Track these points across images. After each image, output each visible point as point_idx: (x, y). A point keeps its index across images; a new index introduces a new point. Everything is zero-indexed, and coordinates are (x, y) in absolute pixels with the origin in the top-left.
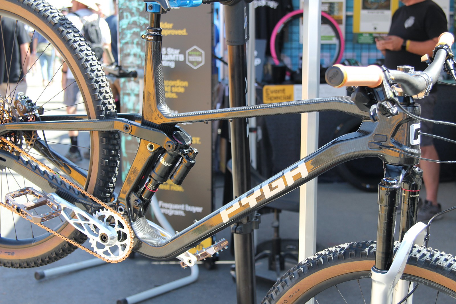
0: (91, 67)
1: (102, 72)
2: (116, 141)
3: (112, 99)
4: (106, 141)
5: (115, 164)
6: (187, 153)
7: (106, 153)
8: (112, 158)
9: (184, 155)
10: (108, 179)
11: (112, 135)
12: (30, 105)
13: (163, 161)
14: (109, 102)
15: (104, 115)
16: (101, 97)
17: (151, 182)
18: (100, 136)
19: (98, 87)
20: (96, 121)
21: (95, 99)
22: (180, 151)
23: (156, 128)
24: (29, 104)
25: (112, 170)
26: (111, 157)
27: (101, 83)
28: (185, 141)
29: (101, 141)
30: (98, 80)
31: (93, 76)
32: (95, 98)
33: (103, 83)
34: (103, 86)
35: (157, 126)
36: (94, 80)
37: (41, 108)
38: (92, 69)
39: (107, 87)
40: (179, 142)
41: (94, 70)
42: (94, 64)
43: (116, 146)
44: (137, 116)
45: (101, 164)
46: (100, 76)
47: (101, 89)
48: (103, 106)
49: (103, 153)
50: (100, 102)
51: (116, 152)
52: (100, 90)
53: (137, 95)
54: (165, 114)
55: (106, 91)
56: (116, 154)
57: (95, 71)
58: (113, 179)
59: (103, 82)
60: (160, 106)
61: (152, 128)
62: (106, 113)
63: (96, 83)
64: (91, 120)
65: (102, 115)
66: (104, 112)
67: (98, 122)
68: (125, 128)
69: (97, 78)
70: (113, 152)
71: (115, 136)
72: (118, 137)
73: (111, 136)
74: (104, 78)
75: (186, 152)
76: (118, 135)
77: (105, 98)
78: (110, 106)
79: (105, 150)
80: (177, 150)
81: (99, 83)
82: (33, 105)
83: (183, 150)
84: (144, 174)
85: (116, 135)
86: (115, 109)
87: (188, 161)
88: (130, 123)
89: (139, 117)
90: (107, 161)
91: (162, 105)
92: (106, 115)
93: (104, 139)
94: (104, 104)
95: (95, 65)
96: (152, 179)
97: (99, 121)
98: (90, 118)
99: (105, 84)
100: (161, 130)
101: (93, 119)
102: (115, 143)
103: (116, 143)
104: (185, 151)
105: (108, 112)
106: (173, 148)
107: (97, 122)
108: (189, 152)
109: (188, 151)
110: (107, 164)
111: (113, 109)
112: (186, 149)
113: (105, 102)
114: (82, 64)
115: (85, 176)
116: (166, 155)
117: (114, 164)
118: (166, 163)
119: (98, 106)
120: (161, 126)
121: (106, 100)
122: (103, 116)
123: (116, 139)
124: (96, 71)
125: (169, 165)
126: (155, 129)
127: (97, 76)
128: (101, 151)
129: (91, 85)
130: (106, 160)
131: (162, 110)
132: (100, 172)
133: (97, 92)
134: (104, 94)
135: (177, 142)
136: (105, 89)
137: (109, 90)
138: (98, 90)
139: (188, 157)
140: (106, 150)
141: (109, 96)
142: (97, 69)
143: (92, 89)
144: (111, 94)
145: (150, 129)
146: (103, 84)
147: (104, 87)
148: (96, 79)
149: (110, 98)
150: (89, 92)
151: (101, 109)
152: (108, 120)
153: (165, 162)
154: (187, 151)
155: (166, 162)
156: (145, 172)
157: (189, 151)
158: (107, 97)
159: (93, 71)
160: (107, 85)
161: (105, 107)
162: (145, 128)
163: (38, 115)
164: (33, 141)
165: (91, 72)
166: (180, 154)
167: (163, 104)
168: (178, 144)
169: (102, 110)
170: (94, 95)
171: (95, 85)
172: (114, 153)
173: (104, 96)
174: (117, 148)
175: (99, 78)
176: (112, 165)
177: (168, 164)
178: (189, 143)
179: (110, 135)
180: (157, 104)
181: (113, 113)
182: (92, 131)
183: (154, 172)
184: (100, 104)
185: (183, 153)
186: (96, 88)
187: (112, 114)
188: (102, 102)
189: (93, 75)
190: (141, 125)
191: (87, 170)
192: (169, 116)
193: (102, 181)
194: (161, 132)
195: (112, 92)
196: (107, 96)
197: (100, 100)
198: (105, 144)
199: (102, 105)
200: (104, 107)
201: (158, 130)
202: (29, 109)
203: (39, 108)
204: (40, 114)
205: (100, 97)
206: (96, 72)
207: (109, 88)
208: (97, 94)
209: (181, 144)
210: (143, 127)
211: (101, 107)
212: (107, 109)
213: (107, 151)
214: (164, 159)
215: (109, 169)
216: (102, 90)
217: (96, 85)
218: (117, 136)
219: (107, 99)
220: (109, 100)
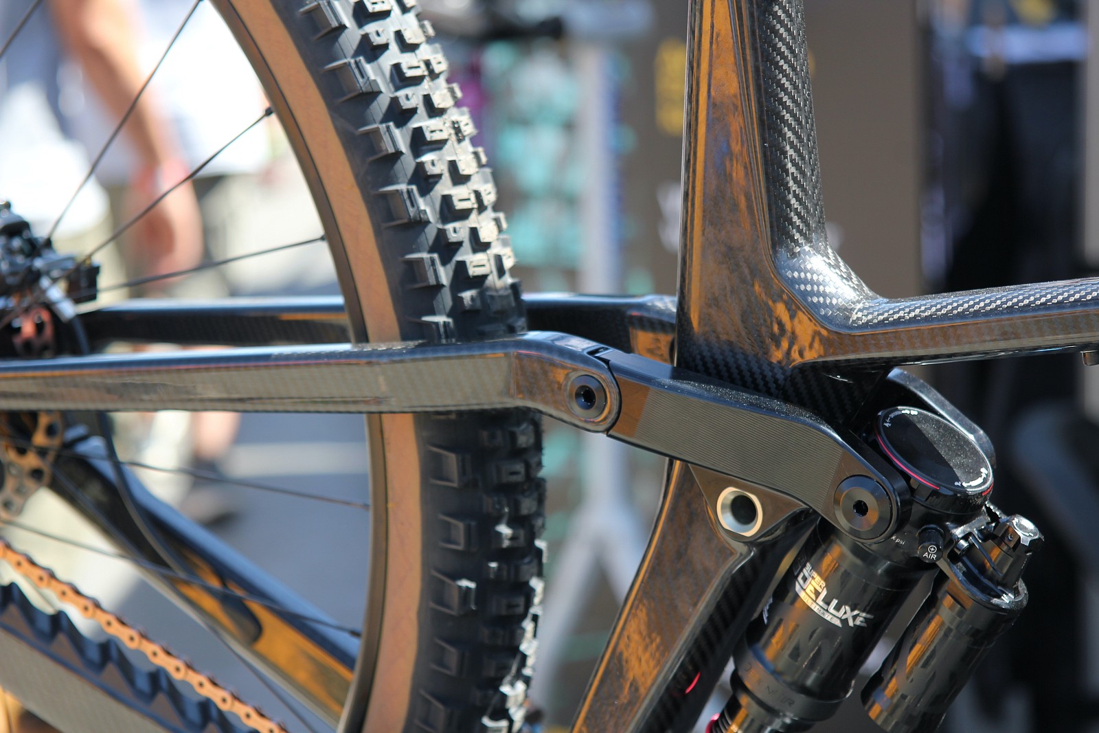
0: (360, 25)
1: (425, 52)
2: (520, 467)
3: (489, 214)
4: (463, 471)
5: (517, 606)
6: (971, 546)
7: (462, 539)
8: (499, 568)
9: (954, 558)
10: (477, 695)
11: (499, 433)
12: (21, 251)
13: (817, 594)
14: (474, 232)
15: (449, 315)
16: (427, 207)
17: (741, 715)
18: (423, 442)
19: (403, 146)
20: (400, 353)
21: (393, 219)
22: (924, 539)
23: (769, 394)
24: (16, 243)
25: (500, 642)
26: (494, 565)
27: (421, 121)
28: (958, 473)
29: (432, 470)
30: (406, 105)
31: (372, 77)
32: (389, 215)
33: (434, 123)
34: (437, 136)
35: (776, 381)
36: (383, 102)
37: (83, 268)
38: (365, 38)
39: (460, 141)
40: (917, 477)
41: (377, 41)
42: (378, 8)
43: (523, 492)
44: (645, 314)
45: (432, 605)
46: (417, 81)
47: (427, 158)
48: (438, 262)
49: (449, 541)
50: (422, 238)
51: (522, 533)
52: (420, 166)
53: (569, 126)
54: (825, 306)
55: (453, 166)
56: (522, 541)
57: (385, 47)
58: (505, 689)
59: (434, 111)
60: (794, 255)
61: (745, 395)
62: (457, 301)
63: (391, 124)
64: (368, 348)
65: (433, 313)
66: (446, 298)
67: (414, 360)
68: (578, 395)
69: (401, 94)
70: (504, 530)
71: (513, 437)
72: (532, 441)
73: (493, 436)
74: (437, 88)
75: (966, 538)
76: (531, 428)
77: (449, 211)
78: (480, 257)
79: (459, 527)
80: (907, 528)
81: (414, 124)
82: (37, 247)
83: (947, 530)
84: (696, 670)
85: (516, 429)
86: (512, 276)
87: (981, 596)
88: (606, 362)
89: (655, 316)
90: (472, 585)
91: (807, 248)
92: (458, 310)
93: (452, 461)
94: (447, 249)
95: (385, 14)
96: (744, 700)
97: (418, 356)
98: (362, 337)
99: (448, 124)
100: (801, 403)
101: (382, 340)
102: (514, 478)
103: (519, 478)
104: (959, 532)
105: (467, 295)
106: (881, 519)
107: (408, 357)
108: (984, 540)
109: (975, 532)
110: (473, 608)
111: (501, 271)
112: (960, 522)
113: (453, 238)
114: (309, 12)
115: (346, 659)
116: (837, 553)
117: (510, 606)
118: (838, 608)
119: (411, 263)
120: (799, 379)
121: (457, 225)
122: (441, 319)
123: (518, 453)
124: (394, 47)
125: (855, 618)
126: (766, 401)
127: (400, 78)
128: (434, 532)
129: (367, 134)
130: (465, 583)
131: (806, 282)
132: (430, 653)
133: (401, 176)
134: (445, 187)
135: (907, 478)
136: (448, 153)
137: (474, 164)
138: (408, 163)
139: (976, 571)
140: (461, 525)
141: (473, 197)
142: (399, 35)
143: (371, 159)
144: (486, 182)
145: (737, 403)
146: (434, 128)
147: (439, 145)
148: (395, 101)
149: (481, 208)
150: (356, 176)
151: (426, 279)
152: (469, 349)
153: (827, 601)
154: (970, 534)
155: (835, 602)
156: (703, 656)
157: (980, 531)
158: (460, 206)
159: (372, 51)
160: (458, 130)
161: (451, 267)
162: (700, 396)
163: (69, 310)
164: (42, 452)
165: (362, 58)
166: (931, 553)
167: (808, 240)
168: (912, 491)
169: (432, 281)
170: (385, 196)
171: (386, 138)
172: (513, 538)
173: (447, 200)
174: (527, 506)
175: (408, 91)
176: (504, 612)
177: (846, 612)
178: (980, 480)
179: (485, 434)
180: (775, 245)
181: (501, 297)
182: (381, 413)
183: (761, 660)
184: (419, 251)
185: (946, 547)
186: (391, 150)
187: (497, 306)
188: (431, 233)
189: (376, 73)
190: (677, 374)
191: (355, 634)
192: (854, 317)
193: (440, 706)
194: (807, 417)
195: (488, 170)
196: (461, 196)
197: (420, 223)
198: (455, 485)
199: (436, 256)
200: (444, 262)
201: (786, 407)
202: (13, 274)
203: (70, 265)
204: (78, 301)
205: (422, 207)
206: (393, 55)
207: (471, 149)
208: (403, 187)
209: (935, 493)
210: (689, 393)
211: (427, 264)
212: (462, 278)
213: (468, 530)
214: (823, 584)
215: (485, 633)
216: (433, 162)
217: (397, 133)
218: (524, 440)
219: (464, 215)
220: (473, 221)
